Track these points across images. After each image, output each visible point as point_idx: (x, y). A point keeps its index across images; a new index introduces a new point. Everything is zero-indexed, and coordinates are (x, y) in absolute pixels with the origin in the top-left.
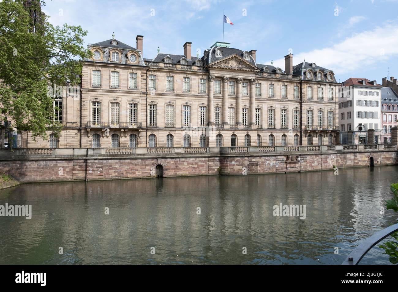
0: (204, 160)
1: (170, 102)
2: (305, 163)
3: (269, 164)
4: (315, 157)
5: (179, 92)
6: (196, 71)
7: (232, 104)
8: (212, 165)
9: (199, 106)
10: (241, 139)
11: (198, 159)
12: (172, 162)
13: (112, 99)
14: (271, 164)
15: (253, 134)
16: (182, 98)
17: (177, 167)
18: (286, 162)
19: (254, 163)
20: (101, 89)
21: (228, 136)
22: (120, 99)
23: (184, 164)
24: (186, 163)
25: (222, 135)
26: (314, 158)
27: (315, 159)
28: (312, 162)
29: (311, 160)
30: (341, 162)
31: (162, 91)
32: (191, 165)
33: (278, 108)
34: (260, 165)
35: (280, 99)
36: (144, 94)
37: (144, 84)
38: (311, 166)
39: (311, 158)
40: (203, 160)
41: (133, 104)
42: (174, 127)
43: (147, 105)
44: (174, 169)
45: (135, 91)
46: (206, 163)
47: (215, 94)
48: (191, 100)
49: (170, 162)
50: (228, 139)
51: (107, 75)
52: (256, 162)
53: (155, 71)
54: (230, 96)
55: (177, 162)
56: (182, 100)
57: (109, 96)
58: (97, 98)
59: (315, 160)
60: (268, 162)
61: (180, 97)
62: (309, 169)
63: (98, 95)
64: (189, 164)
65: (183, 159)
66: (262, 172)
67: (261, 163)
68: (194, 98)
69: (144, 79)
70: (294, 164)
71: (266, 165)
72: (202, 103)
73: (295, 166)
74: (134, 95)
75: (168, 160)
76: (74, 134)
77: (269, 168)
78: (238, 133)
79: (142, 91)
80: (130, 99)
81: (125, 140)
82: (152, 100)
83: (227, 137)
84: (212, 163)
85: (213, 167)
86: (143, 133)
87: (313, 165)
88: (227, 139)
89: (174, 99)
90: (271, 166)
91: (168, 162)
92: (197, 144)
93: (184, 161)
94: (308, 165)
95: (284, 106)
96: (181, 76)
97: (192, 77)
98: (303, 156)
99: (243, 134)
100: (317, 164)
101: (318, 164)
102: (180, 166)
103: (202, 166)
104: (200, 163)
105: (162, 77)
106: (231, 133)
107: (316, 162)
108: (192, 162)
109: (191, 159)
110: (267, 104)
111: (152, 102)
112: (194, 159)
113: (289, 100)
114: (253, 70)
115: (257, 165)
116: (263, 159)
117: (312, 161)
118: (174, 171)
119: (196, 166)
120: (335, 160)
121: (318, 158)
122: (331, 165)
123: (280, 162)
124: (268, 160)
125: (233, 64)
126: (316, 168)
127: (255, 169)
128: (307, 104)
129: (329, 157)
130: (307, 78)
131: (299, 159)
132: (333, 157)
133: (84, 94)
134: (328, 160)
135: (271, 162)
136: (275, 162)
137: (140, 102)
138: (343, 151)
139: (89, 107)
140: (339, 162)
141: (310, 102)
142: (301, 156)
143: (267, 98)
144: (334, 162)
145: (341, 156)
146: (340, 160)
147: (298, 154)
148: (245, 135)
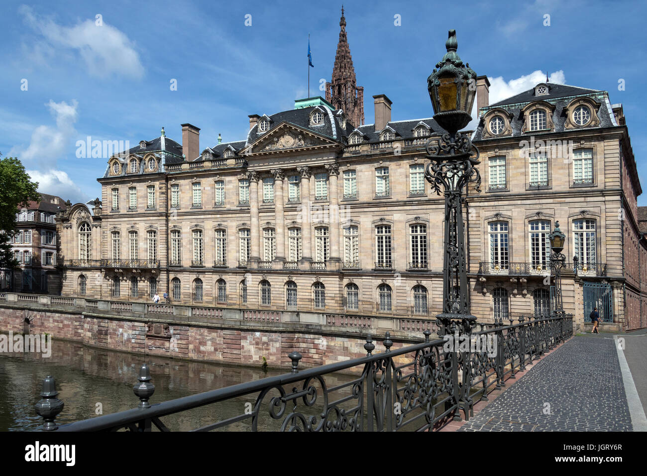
1: (197, 226)
2: (184, 342)
3: (122, 334)
4: (206, 331)
5: (209, 208)
6: (232, 166)
8: (78, 327)
9: (238, 230)
10: (305, 291)
11: (63, 315)
12: (38, 315)
13: (130, 226)
14: (125, 336)
15: (329, 282)
16: (213, 216)
17: (43, 323)
18: (148, 336)
19: (103, 329)
20: (120, 213)
21: (280, 283)
22: (137, 226)
23: (49, 320)
24: (51, 320)
25: (269, 281)
26: (206, 334)
27: (207, 336)
28: (200, 343)
29: (198, 337)
30: (316, 356)
31: (186, 208)
32: (56, 324)
34: (110, 334)
35: (405, 199)
36: (162, 216)
37: (163, 201)
38: (198, 351)
39: (198, 332)
40: (68, 318)
41: (152, 232)
42: (203, 267)
43: (169, 232)
44: (40, 326)
45: (153, 212)
46: (72, 323)
47: (264, 204)
48: (225, 219)
50: (280, 290)
51: (124, 194)
52: (105, 329)
53: (176, 178)
54: (290, 206)
55: (43, 316)
56: (213, 220)
57: (127, 222)
58: (116, 226)
59: (208, 338)
60: (121, 330)
61: (210, 216)
62: (192, 355)
63: (116, 223)
64: (54, 321)
65: (48, 314)
66: (113, 347)
67: (111, 331)
68: (230, 215)
70: (160, 342)
71: (118, 335)
72: (243, 222)
73: (163, 344)
74: (151, 218)
75: (36, 313)
76: (97, 275)
77: (122, 342)
78: (298, 278)
79: (161, 211)
80: (148, 225)
82: (175, 224)
83: (278, 286)
84: (77, 324)
85: (79, 331)
86: (163, 276)
87: (202, 348)
88: (277, 289)
89: (201, 220)
90: (125, 339)
91: (34, 316)
92: (235, 296)
93: (49, 317)
94: (191, 347)
96: (211, 180)
97: (227, 179)
98: (179, 328)
99: (308, 282)
100: (213, 349)
101: (216, 350)
102: (46, 324)
103: (68, 326)
104: (66, 322)
105: (186, 185)
106: (286, 279)
107: (209, 343)
108: (58, 319)
111: (175, 226)
112: (59, 315)
113: (429, 200)
114: (322, 146)
115: (106, 334)
116: (115, 323)
117: (199, 339)
118: (40, 330)
119: (61, 325)
120: (270, 347)
121: (214, 334)
122: (254, 356)
123: (137, 332)
124: (122, 327)
125: (287, 142)
126: (211, 357)
127: (104, 341)
128: (486, 204)
129: (249, 336)
130: (487, 135)
131: (172, 331)
132: (265, 339)
133: (104, 223)
134: (243, 343)
135: (126, 331)
136: (130, 332)
137: (159, 229)
138: (323, 328)
139: (109, 239)
140: (310, 355)
141: (498, 198)
142: (176, 327)
143: (371, 201)
144: (267, 352)
145: (316, 342)
146: (313, 351)
147: (169, 321)
148: (312, 282)
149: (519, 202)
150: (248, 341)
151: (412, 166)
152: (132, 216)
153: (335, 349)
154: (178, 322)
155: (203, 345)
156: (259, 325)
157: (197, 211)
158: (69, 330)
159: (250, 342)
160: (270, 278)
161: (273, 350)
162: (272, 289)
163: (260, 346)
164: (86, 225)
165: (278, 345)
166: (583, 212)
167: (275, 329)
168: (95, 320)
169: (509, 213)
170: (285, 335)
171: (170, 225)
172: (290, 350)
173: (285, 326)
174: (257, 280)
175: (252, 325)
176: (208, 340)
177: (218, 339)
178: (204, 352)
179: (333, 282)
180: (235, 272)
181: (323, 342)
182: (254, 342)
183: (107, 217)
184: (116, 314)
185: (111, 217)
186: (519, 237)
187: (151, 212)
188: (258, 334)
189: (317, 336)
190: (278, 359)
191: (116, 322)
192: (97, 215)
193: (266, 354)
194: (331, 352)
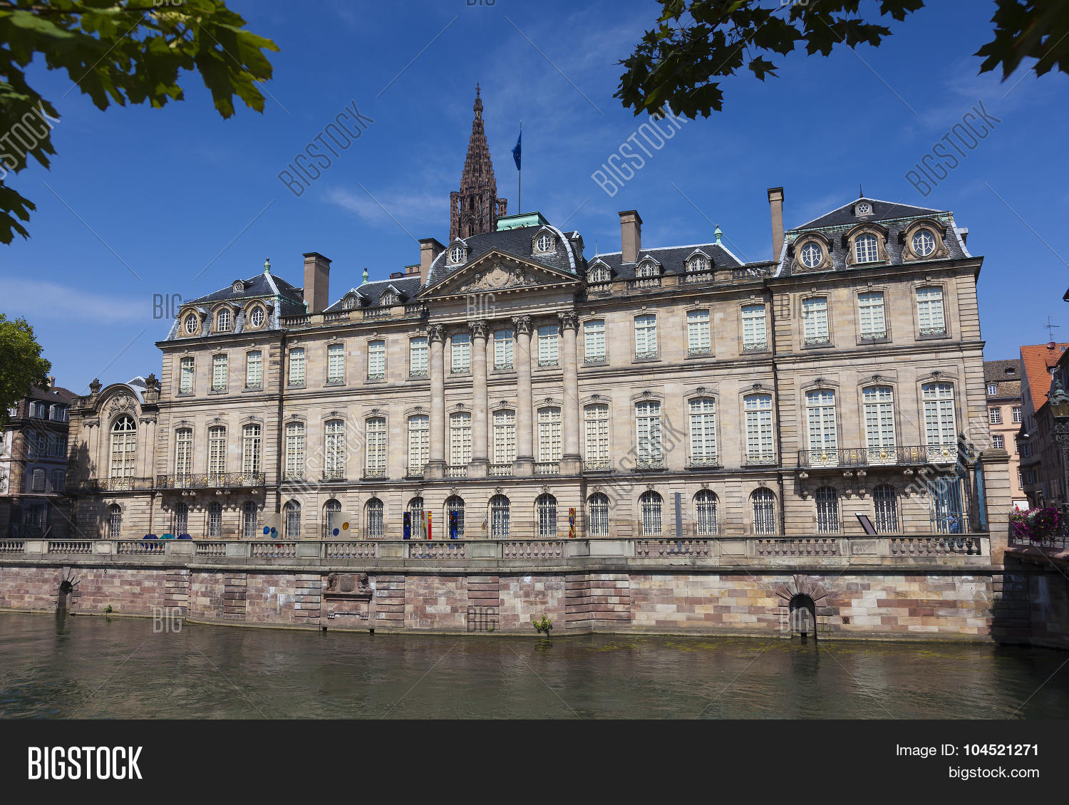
0: (157, 576)
1: (333, 413)
2: (396, 601)
3: (275, 596)
4: (437, 581)
5: (357, 384)
7: (505, 399)
8: (172, 590)
9: (406, 417)
10: (523, 509)
11: (143, 572)
12: (90, 575)
13: (212, 418)
14: (282, 599)
15: (564, 494)
16: (364, 397)
17: (99, 588)
18: (326, 596)
19: (236, 590)
20: (194, 398)
21: (481, 500)
22: (225, 417)
23: (113, 583)
24: (117, 582)
25: (462, 496)
26: (436, 585)
27: (438, 588)
28: (426, 601)
29: (422, 591)
30: (619, 608)
31: (315, 386)
32: (127, 587)
33: (675, 395)
34: (251, 597)
36: (272, 399)
37: (275, 375)
38: (423, 615)
39: (423, 583)
40: (153, 576)
41: (252, 426)
42: (342, 481)
43: (284, 425)
44: (93, 594)
45: (257, 393)
46: (160, 584)
47: (453, 375)
48: (384, 401)
49: (86, 576)
50: (481, 510)
51: (204, 366)
52: (241, 589)
54: (497, 376)
55: (100, 576)
56: (365, 403)
57: (206, 412)
58: (186, 419)
59: (440, 591)
60: (272, 590)
61: (357, 397)
62: (412, 623)
63: (186, 414)
64: (123, 582)
65: (112, 571)
66: (255, 621)
67: (253, 592)
68: (395, 395)
69: (275, 363)
70: (351, 604)
71: (266, 599)
72: (416, 405)
73: (356, 608)
74: (252, 404)
75: (85, 571)
76: (145, 503)
77: (275, 610)
78: (512, 490)
79: (271, 392)
80: (246, 415)
81: (231, 516)
82: (294, 413)
83: (477, 505)
84: (172, 584)
85: (175, 597)
86: (271, 499)
87: (430, 609)
88: (477, 510)
89: (343, 404)
90: (281, 603)
91: (82, 577)
93: (113, 576)
94: (409, 608)
95: (697, 386)
96: (361, 340)
97: (390, 337)
98: (387, 578)
99: (529, 495)
100: (448, 609)
101: (454, 610)
102: (107, 589)
103: (152, 589)
104: (147, 584)
105: (317, 349)
107: (442, 600)
108: (130, 579)
109: (130, 572)
110: (627, 388)
111: (294, 416)
112: (134, 572)
113: (718, 362)
115: (243, 598)
116: (260, 579)
117: (424, 595)
118: (94, 600)
119: (137, 589)
120: (549, 599)
121: (451, 585)
122: (521, 616)
123: (306, 591)
124: (276, 584)
125: (498, 279)
126: (445, 623)
127: (238, 610)
128: (802, 365)
129: (513, 584)
130: (798, 268)
131: (373, 585)
132: (539, 586)
133: (163, 415)
134: (503, 595)
135: (282, 591)
136: (292, 591)
137: (266, 421)
138: (630, 563)
139: (171, 442)
140: (610, 607)
141: (819, 357)
142: (381, 578)
143: (630, 365)
144: (543, 607)
145: (619, 584)
146: (616, 600)
147: (368, 568)
148: (537, 495)
149: (847, 362)
150: (512, 592)
151: (690, 313)
152: (217, 402)
153: (651, 594)
154: (385, 569)
155: (431, 604)
156: (530, 564)
157: (336, 389)
158: (153, 598)
159: (515, 593)
160: (463, 493)
161: (552, 603)
162: (466, 510)
163: (532, 599)
164: (126, 419)
165: (560, 594)
166: (936, 373)
167: (555, 569)
168: (219, 576)
169: (834, 378)
170: (570, 578)
171: (285, 413)
172: (579, 601)
173: (570, 563)
174: (442, 496)
175: (517, 566)
176: (441, 595)
177: (459, 591)
178: (432, 616)
179: (571, 494)
180: (399, 486)
181: (629, 584)
182: (521, 593)
183: (170, 405)
184: (263, 562)
185: (179, 404)
186: (851, 411)
187: (251, 395)
188: (528, 579)
189: (620, 576)
190: (560, 617)
191: (262, 576)
192: (149, 402)
193: (541, 612)
194: (645, 599)
